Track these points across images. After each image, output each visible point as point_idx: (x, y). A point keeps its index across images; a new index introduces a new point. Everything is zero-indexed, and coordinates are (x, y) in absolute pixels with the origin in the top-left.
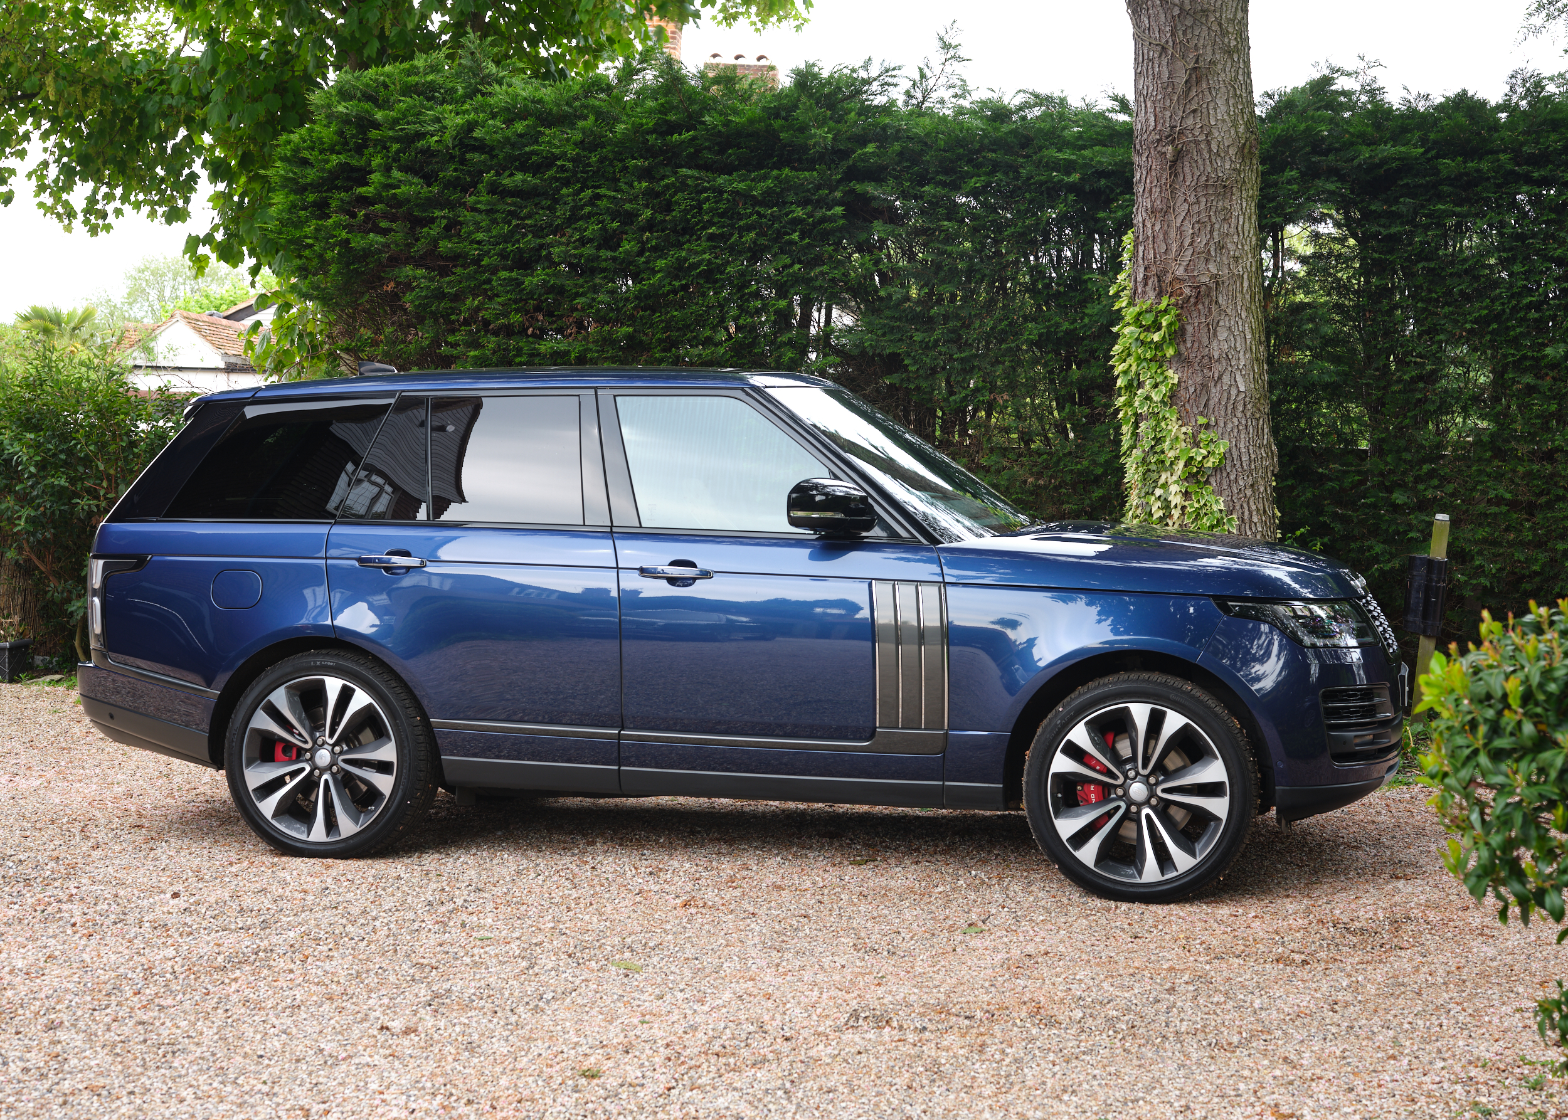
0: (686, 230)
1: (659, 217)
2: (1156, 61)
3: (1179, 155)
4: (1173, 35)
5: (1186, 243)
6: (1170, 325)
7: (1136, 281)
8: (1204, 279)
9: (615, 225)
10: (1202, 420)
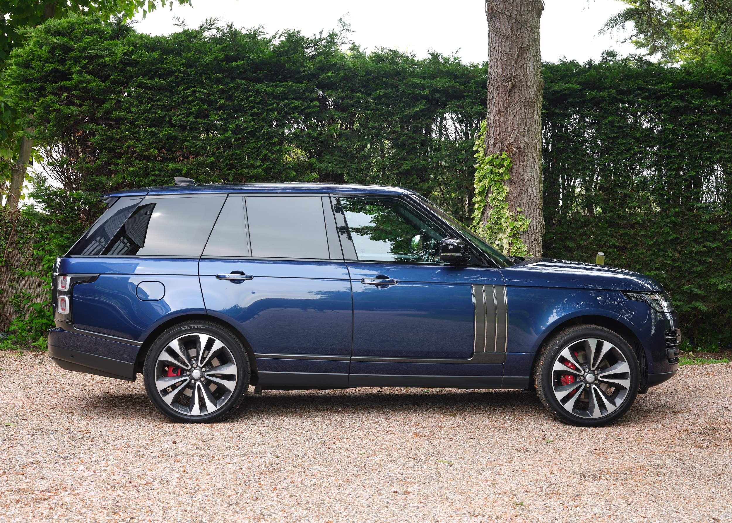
0: (240, 110)
1: (227, 103)
2: (503, 44)
3: (513, 87)
4: (512, 32)
5: (515, 128)
6: (508, 166)
7: (488, 144)
8: (523, 145)
9: (205, 106)
10: (519, 209)
